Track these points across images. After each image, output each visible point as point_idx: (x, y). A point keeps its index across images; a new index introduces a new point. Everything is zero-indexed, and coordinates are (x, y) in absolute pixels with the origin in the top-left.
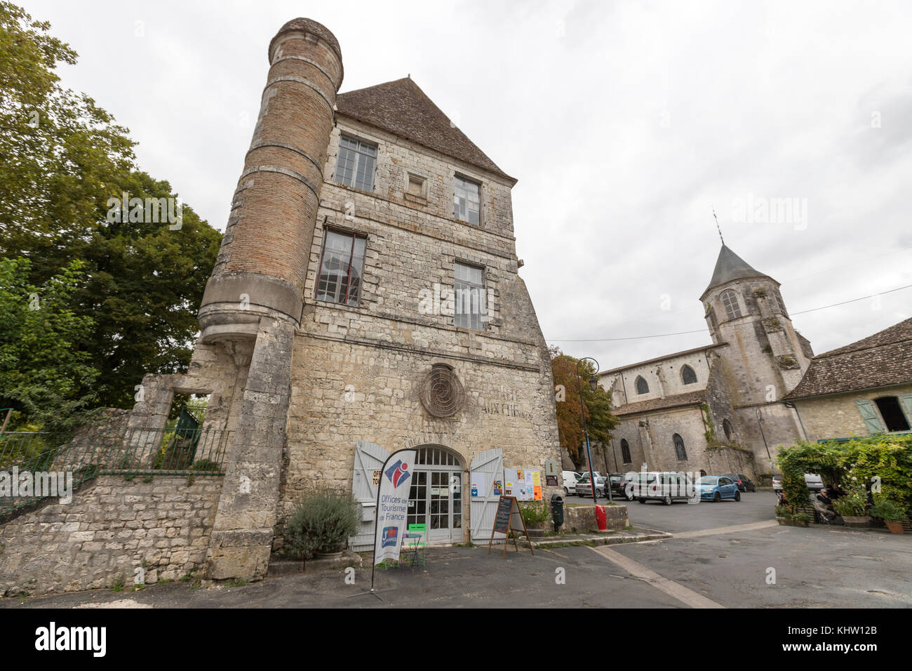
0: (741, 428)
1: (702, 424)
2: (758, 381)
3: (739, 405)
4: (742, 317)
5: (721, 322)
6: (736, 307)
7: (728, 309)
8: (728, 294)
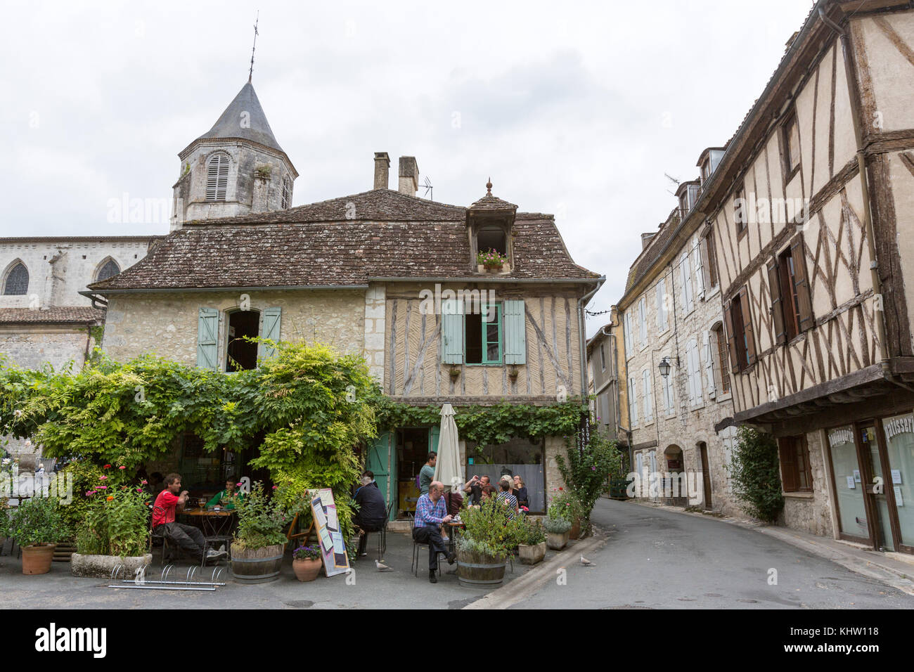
4: (224, 202)
5: (193, 200)
6: (223, 183)
7: (211, 183)
8: (220, 157)
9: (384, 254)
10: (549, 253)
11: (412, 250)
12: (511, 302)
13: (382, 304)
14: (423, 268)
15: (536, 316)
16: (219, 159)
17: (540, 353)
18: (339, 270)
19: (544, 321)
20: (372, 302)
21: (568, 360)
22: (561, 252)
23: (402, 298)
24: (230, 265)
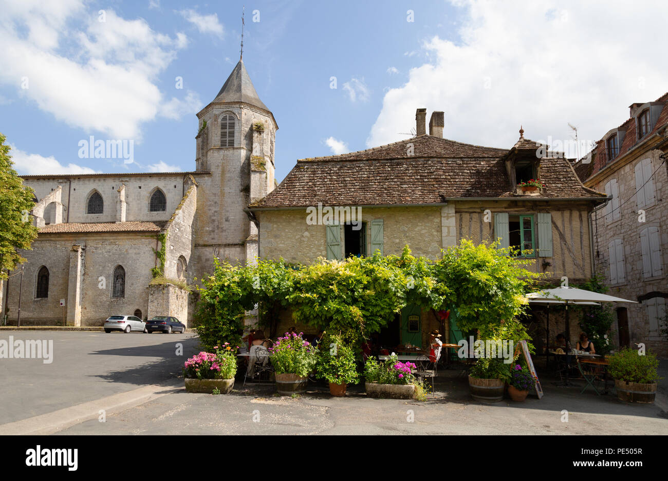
0: (196, 268)
1: (153, 257)
2: (227, 220)
3: (201, 242)
5: (211, 147)
6: (232, 134)
7: (223, 135)
8: (228, 116)
9: (449, 181)
10: (565, 179)
11: (468, 178)
12: (542, 214)
13: (453, 216)
14: (479, 191)
15: (559, 224)
16: (228, 117)
17: (562, 249)
18: (420, 193)
19: (564, 227)
20: (446, 215)
21: (582, 254)
22: (574, 178)
23: (466, 212)
24: (341, 190)
